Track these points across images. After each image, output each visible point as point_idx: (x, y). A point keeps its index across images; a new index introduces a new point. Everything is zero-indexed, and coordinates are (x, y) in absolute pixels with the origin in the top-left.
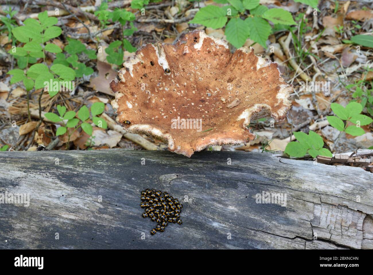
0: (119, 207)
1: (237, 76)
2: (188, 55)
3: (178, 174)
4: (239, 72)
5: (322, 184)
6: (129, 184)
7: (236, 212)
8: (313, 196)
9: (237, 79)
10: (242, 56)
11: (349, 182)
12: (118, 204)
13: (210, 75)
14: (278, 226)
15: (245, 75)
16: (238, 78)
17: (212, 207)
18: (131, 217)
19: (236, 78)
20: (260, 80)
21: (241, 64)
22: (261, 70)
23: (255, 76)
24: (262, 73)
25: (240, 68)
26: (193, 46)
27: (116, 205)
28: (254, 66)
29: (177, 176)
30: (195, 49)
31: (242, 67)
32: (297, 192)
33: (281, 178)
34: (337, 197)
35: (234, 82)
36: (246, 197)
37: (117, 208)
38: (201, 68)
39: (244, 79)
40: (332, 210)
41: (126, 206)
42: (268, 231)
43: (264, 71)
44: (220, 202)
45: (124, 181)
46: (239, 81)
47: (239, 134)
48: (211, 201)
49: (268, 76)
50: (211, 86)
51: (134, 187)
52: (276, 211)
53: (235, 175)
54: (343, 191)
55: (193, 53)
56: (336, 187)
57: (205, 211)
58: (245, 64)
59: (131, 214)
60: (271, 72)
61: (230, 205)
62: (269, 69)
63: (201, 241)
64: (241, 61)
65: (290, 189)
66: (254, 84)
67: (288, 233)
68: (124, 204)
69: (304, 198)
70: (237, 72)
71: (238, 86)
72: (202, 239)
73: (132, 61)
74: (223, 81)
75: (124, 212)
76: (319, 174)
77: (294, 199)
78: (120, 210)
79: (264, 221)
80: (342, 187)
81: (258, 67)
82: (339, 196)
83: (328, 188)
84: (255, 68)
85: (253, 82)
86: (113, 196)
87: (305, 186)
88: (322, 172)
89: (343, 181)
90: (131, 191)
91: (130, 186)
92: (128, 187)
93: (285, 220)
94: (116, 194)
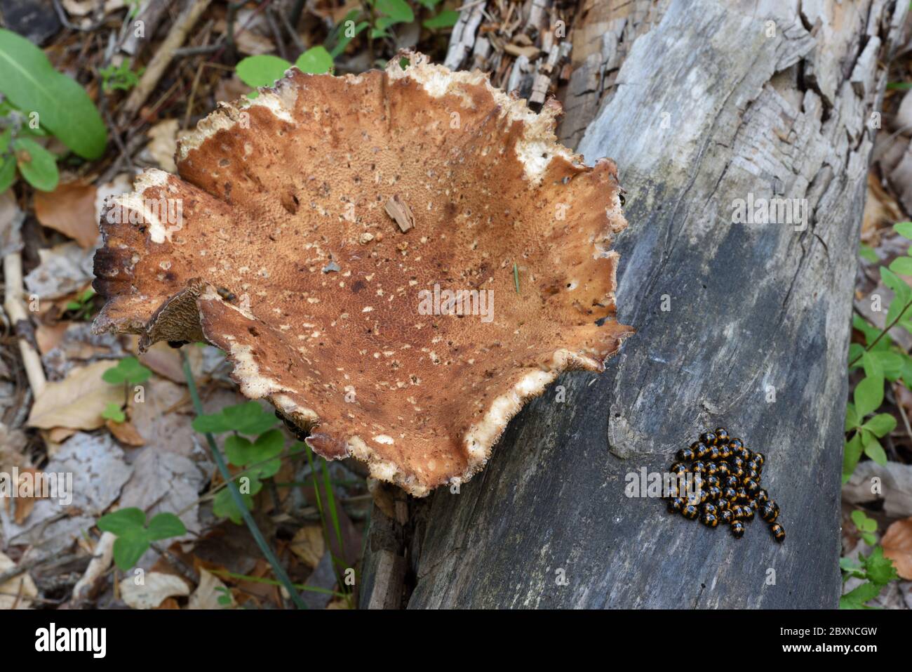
0: (708, 581)
1: (288, 182)
2: (177, 269)
3: (613, 413)
4: (276, 171)
5: (681, 125)
6: (636, 534)
7: (741, 327)
8: (710, 155)
9: (300, 186)
10: (238, 138)
11: (684, 71)
12: (701, 580)
13: (256, 247)
14: (777, 262)
15: (299, 159)
16: (298, 182)
17: (727, 371)
18: (737, 563)
19: (293, 186)
20: (327, 130)
21: (258, 155)
22: (297, 114)
23: (311, 135)
24: (309, 115)
25: (267, 162)
26: (155, 244)
27: (703, 586)
28: (277, 125)
29: (617, 415)
30: (166, 242)
31: (266, 155)
32: (697, 181)
33: (650, 200)
34: (721, 110)
35: (304, 196)
36: (705, 287)
37: (713, 586)
38: (230, 256)
39: (309, 168)
40: (748, 137)
41: (708, 562)
42: (786, 290)
43: (305, 109)
44: (714, 349)
45: (625, 543)
46: (310, 182)
47: (587, 195)
48: (710, 366)
49: (325, 107)
50: (293, 257)
51: (649, 524)
52: (741, 246)
53: (631, 290)
54: (709, 91)
55: (176, 254)
56: (696, 101)
57: (737, 391)
58: (263, 143)
59: (728, 561)
60: (315, 93)
61: (722, 330)
62: (307, 92)
63: (796, 444)
64: (248, 149)
65: (686, 191)
66: (336, 147)
67: (793, 252)
68: (700, 565)
69: (717, 175)
70: (275, 176)
71: (323, 191)
72: (793, 438)
73: (246, 371)
74: (284, 225)
75: (723, 575)
76: (646, 121)
77: (716, 195)
78: (718, 583)
79: (763, 283)
80: (698, 91)
81: (286, 116)
82: (721, 106)
83: (695, 118)
84: (285, 127)
85: (328, 148)
86: (676, 583)
87: (682, 162)
88: (638, 115)
89: (679, 81)
90: (661, 535)
91: (642, 533)
92: (646, 539)
93: (767, 240)
94: (669, 573)
